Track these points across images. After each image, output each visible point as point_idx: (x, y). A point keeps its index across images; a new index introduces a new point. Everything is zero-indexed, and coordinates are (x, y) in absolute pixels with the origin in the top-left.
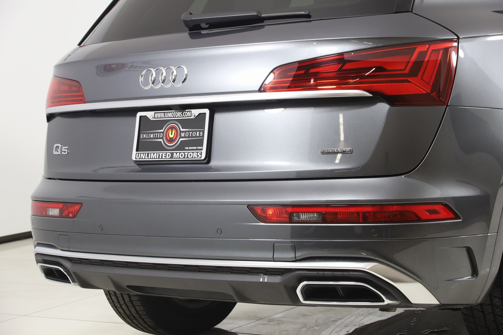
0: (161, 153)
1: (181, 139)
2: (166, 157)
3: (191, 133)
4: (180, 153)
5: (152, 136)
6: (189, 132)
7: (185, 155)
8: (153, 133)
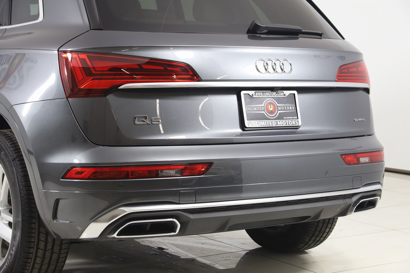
0: (268, 121)
1: (279, 112)
2: (272, 124)
3: (285, 107)
4: (282, 121)
5: (255, 109)
6: (284, 106)
7: (286, 122)
8: (256, 107)
